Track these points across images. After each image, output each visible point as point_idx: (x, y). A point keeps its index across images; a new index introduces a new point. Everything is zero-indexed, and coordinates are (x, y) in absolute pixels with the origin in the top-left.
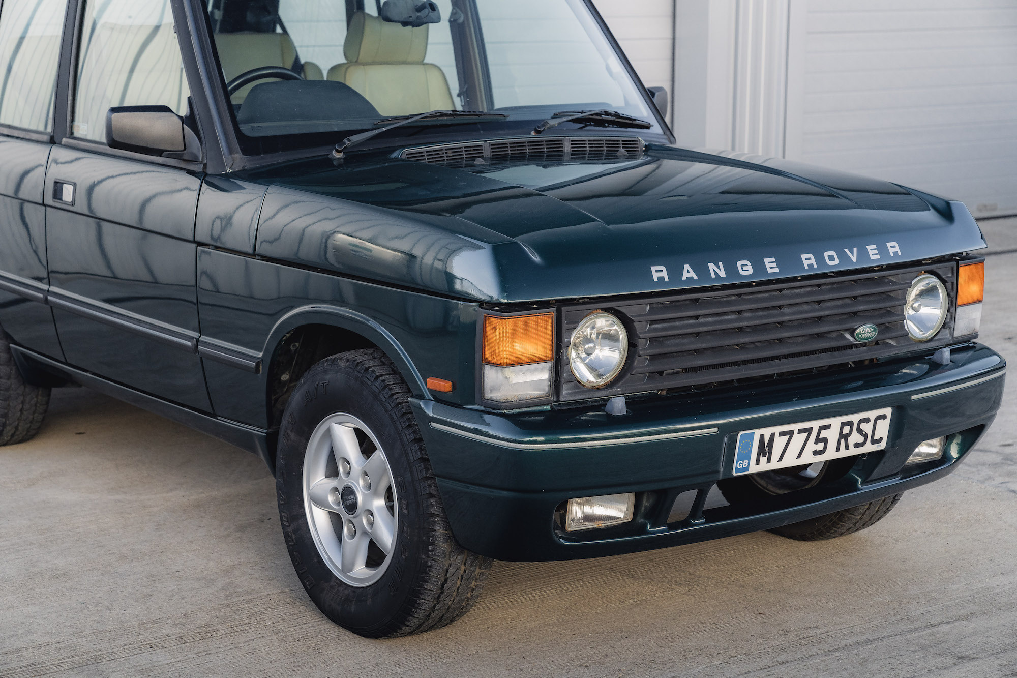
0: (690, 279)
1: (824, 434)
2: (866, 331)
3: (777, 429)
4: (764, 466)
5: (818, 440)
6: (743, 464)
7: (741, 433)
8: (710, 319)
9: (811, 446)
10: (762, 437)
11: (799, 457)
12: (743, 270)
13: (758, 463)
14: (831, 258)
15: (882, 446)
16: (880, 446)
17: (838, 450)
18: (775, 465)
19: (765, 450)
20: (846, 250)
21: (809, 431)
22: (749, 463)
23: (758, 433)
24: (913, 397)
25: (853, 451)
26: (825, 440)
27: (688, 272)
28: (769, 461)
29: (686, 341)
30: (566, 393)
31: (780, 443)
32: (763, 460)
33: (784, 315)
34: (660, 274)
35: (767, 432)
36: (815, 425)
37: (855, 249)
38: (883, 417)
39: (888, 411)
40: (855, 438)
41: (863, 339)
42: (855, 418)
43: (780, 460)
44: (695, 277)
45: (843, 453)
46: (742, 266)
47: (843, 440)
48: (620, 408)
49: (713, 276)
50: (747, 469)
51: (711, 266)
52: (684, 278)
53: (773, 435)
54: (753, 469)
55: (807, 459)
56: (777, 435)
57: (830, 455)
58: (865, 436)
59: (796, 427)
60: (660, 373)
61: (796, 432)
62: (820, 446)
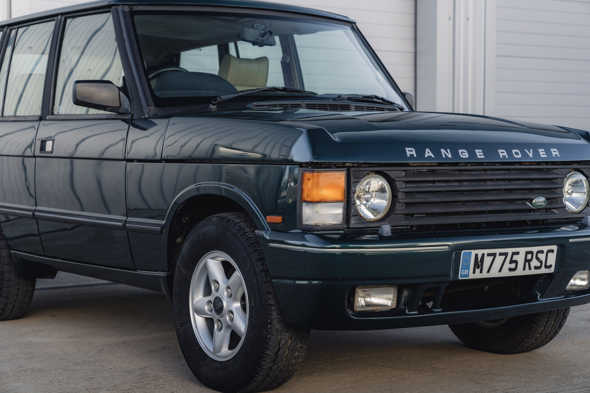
0: (429, 157)
1: (515, 258)
2: (540, 201)
3: (486, 251)
4: (478, 275)
5: (511, 262)
6: (465, 272)
7: (463, 251)
8: (442, 184)
9: (507, 265)
10: (476, 255)
11: (500, 271)
12: (462, 155)
13: (474, 272)
14: (517, 154)
15: (552, 270)
16: (550, 270)
17: (524, 269)
18: (485, 275)
19: (479, 264)
20: (526, 150)
21: (506, 254)
22: (469, 272)
23: (474, 252)
24: (570, 240)
25: (534, 272)
26: (516, 262)
27: (428, 153)
28: (481, 272)
29: (428, 196)
30: (353, 223)
31: (488, 261)
32: (478, 271)
33: (488, 185)
34: (411, 153)
35: (480, 252)
36: (510, 251)
37: (531, 150)
38: (552, 251)
39: (555, 248)
40: (535, 263)
41: (537, 206)
42: (535, 249)
43: (488, 272)
44: (433, 156)
45: (527, 272)
46: (462, 152)
47: (527, 263)
48: (387, 231)
49: (444, 156)
50: (468, 276)
51: (443, 151)
52: (426, 156)
53: (483, 255)
54: (472, 276)
55: (505, 273)
56: (486, 255)
57: (519, 272)
58: (541, 262)
59: (498, 251)
60: (412, 215)
61: (498, 254)
62: (513, 266)
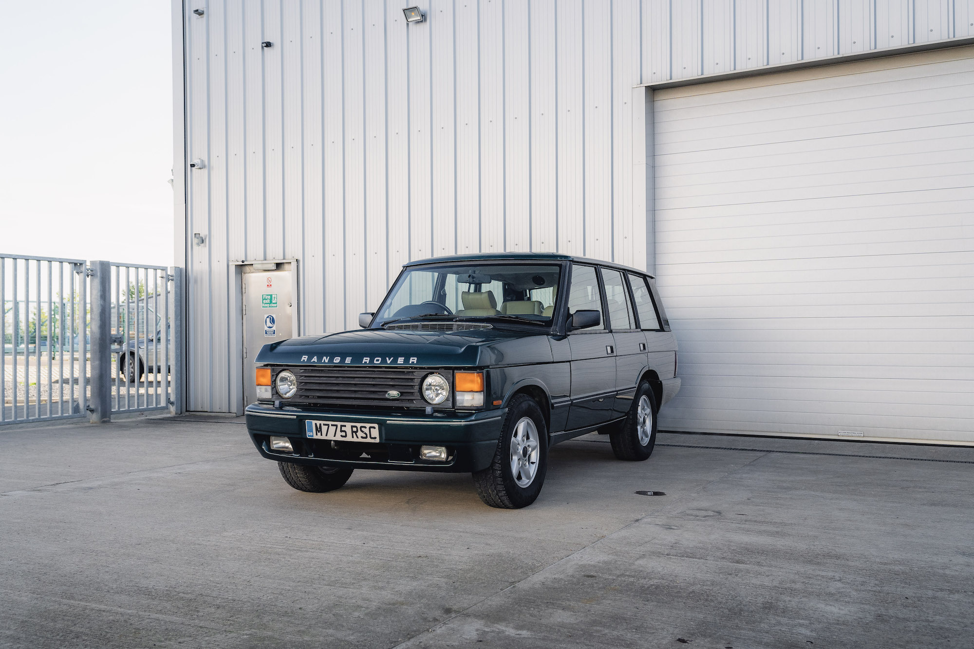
0: (314, 362)
1: (343, 429)
2: (394, 393)
3: (322, 422)
4: (319, 437)
5: (341, 431)
6: (310, 433)
7: (306, 421)
9: (339, 433)
10: (316, 424)
11: (334, 436)
12: (335, 361)
13: (317, 435)
14: (377, 361)
16: (376, 441)
17: (353, 437)
18: (324, 437)
19: (319, 430)
20: (387, 358)
21: (336, 426)
22: (313, 434)
23: (314, 422)
24: (387, 422)
25: (360, 440)
26: (345, 432)
27: (315, 359)
28: (321, 435)
31: (324, 428)
32: (319, 434)
34: (305, 359)
35: (318, 422)
36: (339, 424)
37: (391, 359)
38: (374, 428)
39: (376, 426)
40: (360, 434)
41: (391, 397)
42: (359, 425)
43: (327, 435)
44: (316, 361)
45: (355, 440)
46: (336, 359)
47: (354, 434)
48: (277, 404)
49: (323, 361)
50: (312, 436)
51: (325, 358)
52: (312, 361)
53: (320, 424)
54: (315, 437)
55: (338, 438)
56: (322, 425)
57: (349, 438)
58: (366, 434)
59: (330, 423)
60: (308, 397)
61: (330, 425)
62: (343, 434)
